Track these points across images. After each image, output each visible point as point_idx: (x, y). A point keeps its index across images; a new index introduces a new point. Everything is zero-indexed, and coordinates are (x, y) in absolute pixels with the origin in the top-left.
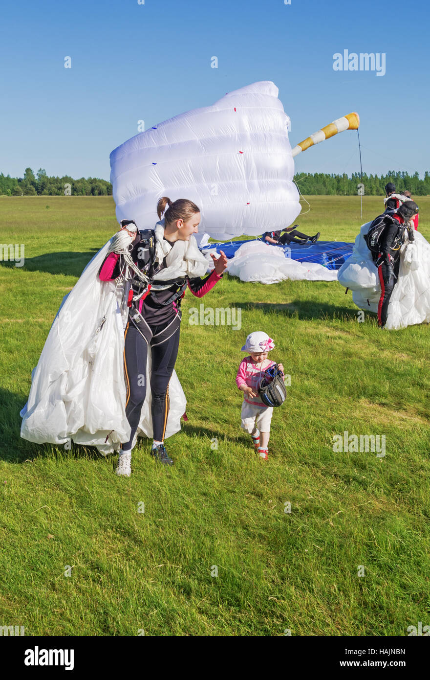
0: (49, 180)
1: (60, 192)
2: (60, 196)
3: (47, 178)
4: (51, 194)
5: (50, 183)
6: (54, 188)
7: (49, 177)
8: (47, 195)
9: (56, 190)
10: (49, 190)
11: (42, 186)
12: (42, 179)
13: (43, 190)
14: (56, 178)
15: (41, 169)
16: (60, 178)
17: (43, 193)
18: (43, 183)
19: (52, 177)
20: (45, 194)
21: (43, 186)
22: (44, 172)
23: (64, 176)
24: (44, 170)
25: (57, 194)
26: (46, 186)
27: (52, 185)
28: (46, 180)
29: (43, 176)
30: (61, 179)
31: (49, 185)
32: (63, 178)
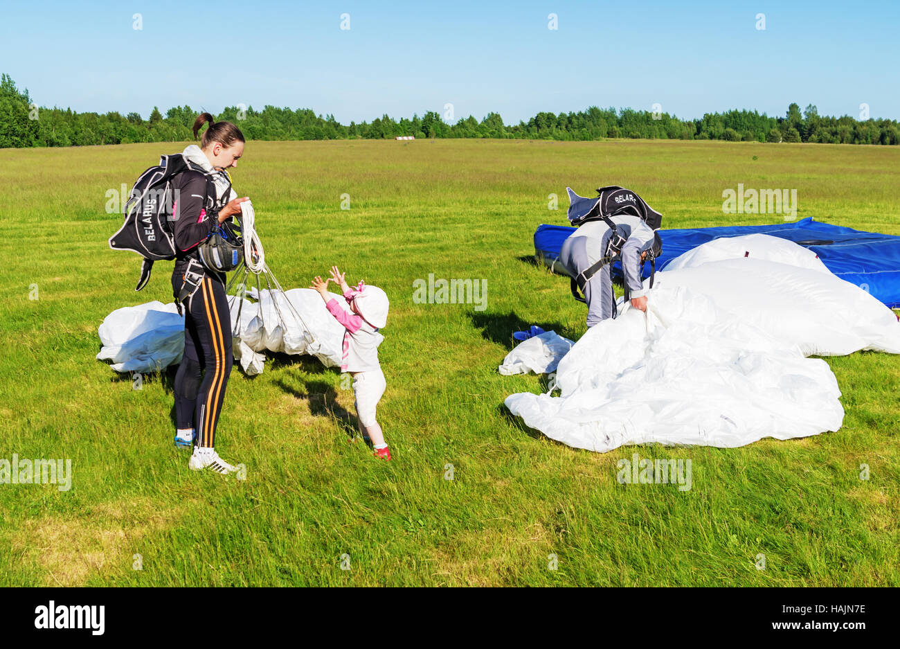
0: (821, 121)
1: (835, 138)
2: (832, 144)
3: (818, 118)
4: (820, 141)
5: (822, 126)
6: (826, 133)
7: (821, 117)
8: (813, 142)
9: (829, 136)
10: (819, 135)
11: (810, 130)
12: (811, 119)
13: (810, 135)
14: (831, 118)
15: (810, 105)
16: (838, 119)
17: (810, 139)
18: (812, 125)
19: (824, 117)
20: (812, 141)
21: (812, 129)
22: (815, 109)
23: (843, 116)
24: (815, 107)
25: (829, 142)
26: (815, 130)
27: (824, 128)
28: (816, 121)
29: (813, 115)
30: (838, 121)
31: (820, 128)
32: (842, 119)
